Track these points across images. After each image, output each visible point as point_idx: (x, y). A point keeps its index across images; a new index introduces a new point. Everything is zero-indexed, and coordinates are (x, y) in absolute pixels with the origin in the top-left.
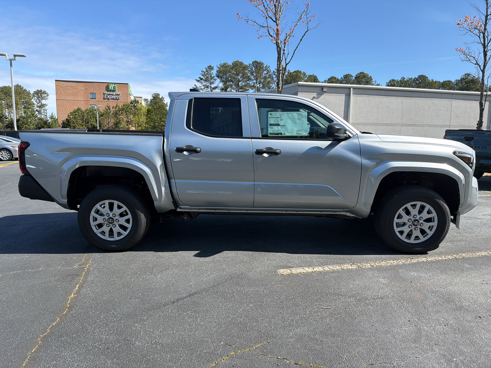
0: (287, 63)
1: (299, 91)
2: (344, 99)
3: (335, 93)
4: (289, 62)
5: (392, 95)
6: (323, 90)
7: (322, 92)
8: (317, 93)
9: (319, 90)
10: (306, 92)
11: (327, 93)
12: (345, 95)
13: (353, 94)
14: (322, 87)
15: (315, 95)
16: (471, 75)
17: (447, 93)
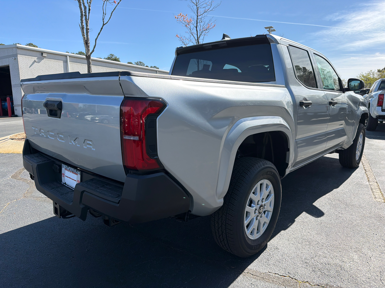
0: (104, 23)
1: (18, 53)
2: (63, 65)
3: (54, 59)
4: (107, 23)
5: (99, 65)
6: (43, 55)
7: (42, 57)
8: (37, 58)
9: (39, 54)
10: (26, 55)
11: (47, 58)
12: (63, 62)
13: (69, 61)
14: (42, 53)
15: (35, 58)
16: (114, 56)
17: (133, 67)
